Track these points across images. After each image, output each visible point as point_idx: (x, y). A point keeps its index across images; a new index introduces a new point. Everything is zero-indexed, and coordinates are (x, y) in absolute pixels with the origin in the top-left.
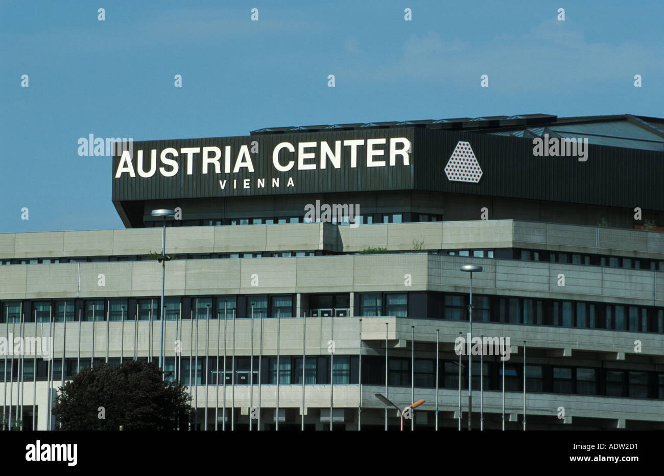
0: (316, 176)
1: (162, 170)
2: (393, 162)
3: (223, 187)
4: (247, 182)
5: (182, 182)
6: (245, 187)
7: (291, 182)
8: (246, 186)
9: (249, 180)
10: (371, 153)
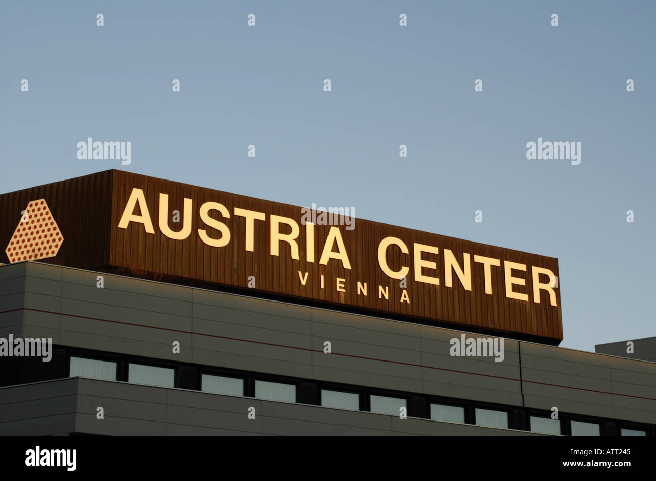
0: (439, 294)
1: (202, 234)
2: (537, 299)
3: (303, 282)
4: (341, 282)
5: (236, 260)
6: (338, 289)
7: (405, 297)
8: (340, 287)
9: (344, 280)
10: (509, 280)
